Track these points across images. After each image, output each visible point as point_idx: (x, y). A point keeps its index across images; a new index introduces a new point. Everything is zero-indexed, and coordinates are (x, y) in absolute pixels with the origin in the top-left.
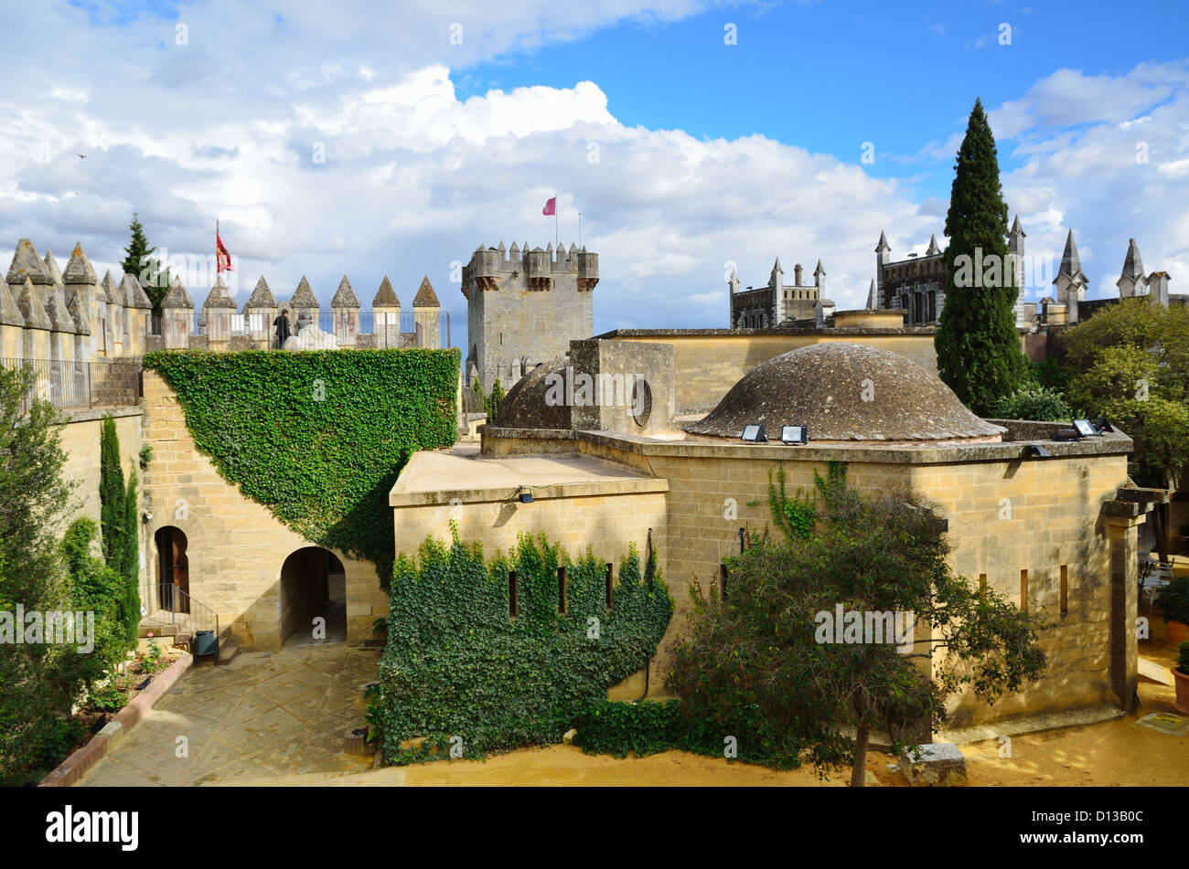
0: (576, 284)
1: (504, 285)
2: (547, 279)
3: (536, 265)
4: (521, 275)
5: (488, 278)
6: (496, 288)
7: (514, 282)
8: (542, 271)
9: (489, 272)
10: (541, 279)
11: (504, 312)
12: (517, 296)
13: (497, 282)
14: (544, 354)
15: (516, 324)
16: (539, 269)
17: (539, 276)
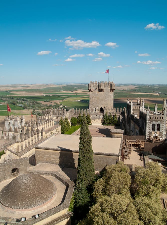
0: (110, 90)
1: (94, 91)
2: (103, 90)
3: (100, 87)
4: (98, 89)
5: (90, 89)
6: (92, 91)
7: (96, 90)
8: (102, 88)
9: (90, 88)
10: (101, 90)
11: (94, 97)
12: (97, 93)
13: (92, 90)
14: (102, 105)
15: (96, 99)
16: (101, 87)
17: (101, 89)
